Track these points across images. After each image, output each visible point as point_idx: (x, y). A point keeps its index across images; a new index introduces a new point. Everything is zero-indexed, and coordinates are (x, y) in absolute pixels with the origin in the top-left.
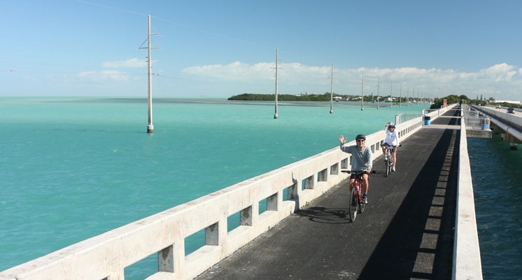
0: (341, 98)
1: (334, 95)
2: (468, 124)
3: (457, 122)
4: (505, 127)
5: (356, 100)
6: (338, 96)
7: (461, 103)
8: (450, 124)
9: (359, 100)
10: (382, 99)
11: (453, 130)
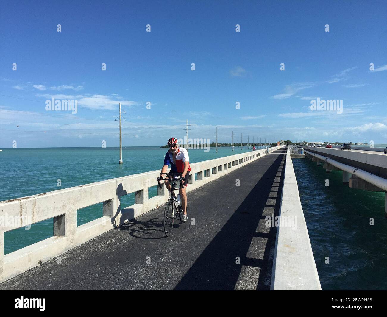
0: (221, 145)
1: (218, 144)
2: (291, 152)
3: (285, 152)
4: (313, 154)
5: (229, 146)
6: (219, 144)
7: (287, 144)
8: (282, 153)
9: (231, 146)
10: (244, 145)
11: (283, 155)
